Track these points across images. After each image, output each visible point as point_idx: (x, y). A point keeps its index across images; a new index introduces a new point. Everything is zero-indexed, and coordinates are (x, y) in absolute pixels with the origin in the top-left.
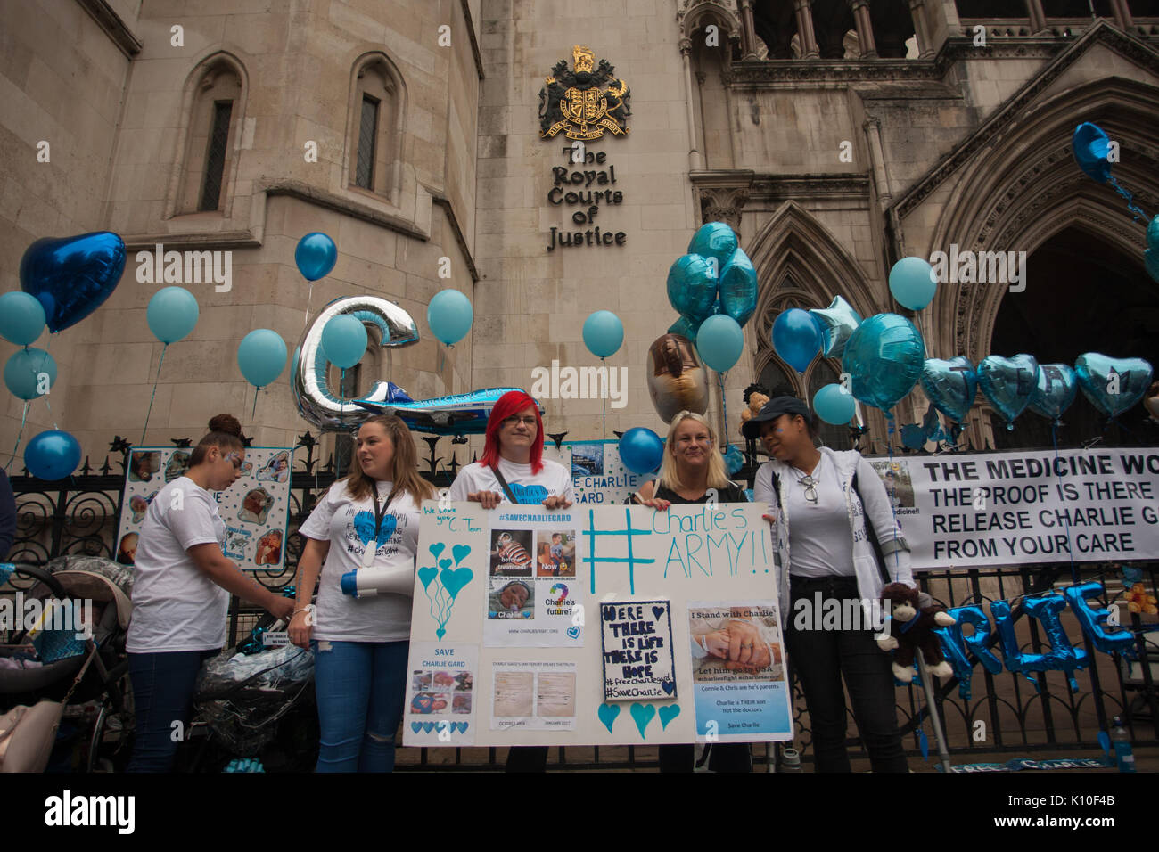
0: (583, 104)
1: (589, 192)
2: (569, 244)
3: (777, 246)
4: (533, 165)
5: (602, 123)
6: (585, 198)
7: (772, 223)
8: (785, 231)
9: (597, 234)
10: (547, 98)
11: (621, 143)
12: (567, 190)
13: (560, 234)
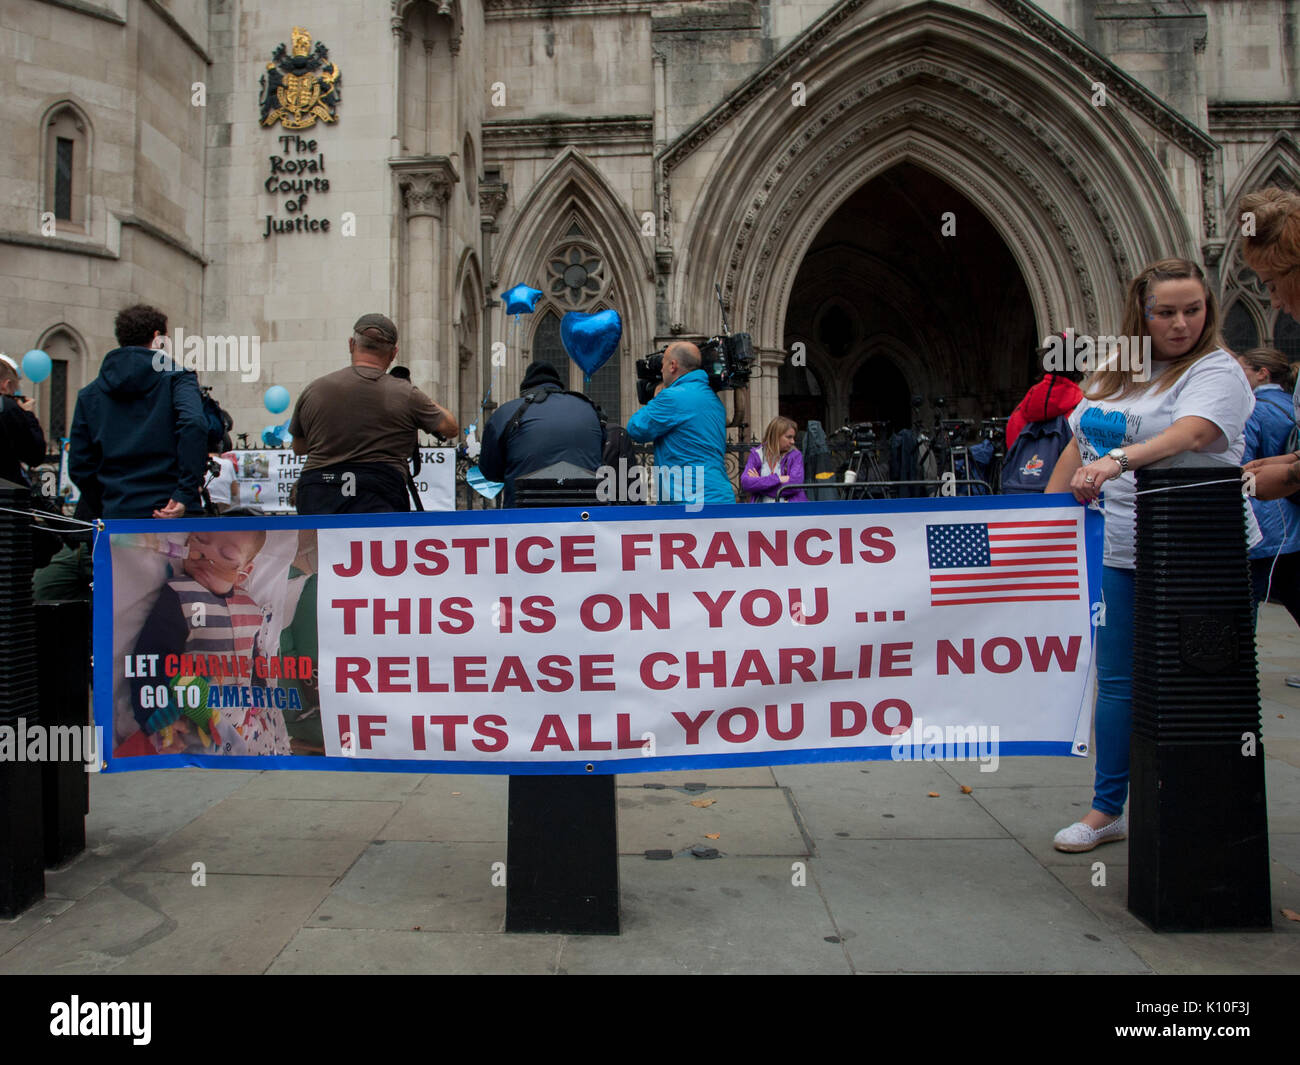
0: (298, 90)
1: (301, 182)
2: (282, 231)
3: (556, 195)
4: (254, 154)
5: (314, 111)
6: (297, 186)
7: (550, 171)
8: (565, 178)
9: (306, 221)
10: (267, 84)
11: (332, 130)
12: (282, 178)
13: (275, 223)
